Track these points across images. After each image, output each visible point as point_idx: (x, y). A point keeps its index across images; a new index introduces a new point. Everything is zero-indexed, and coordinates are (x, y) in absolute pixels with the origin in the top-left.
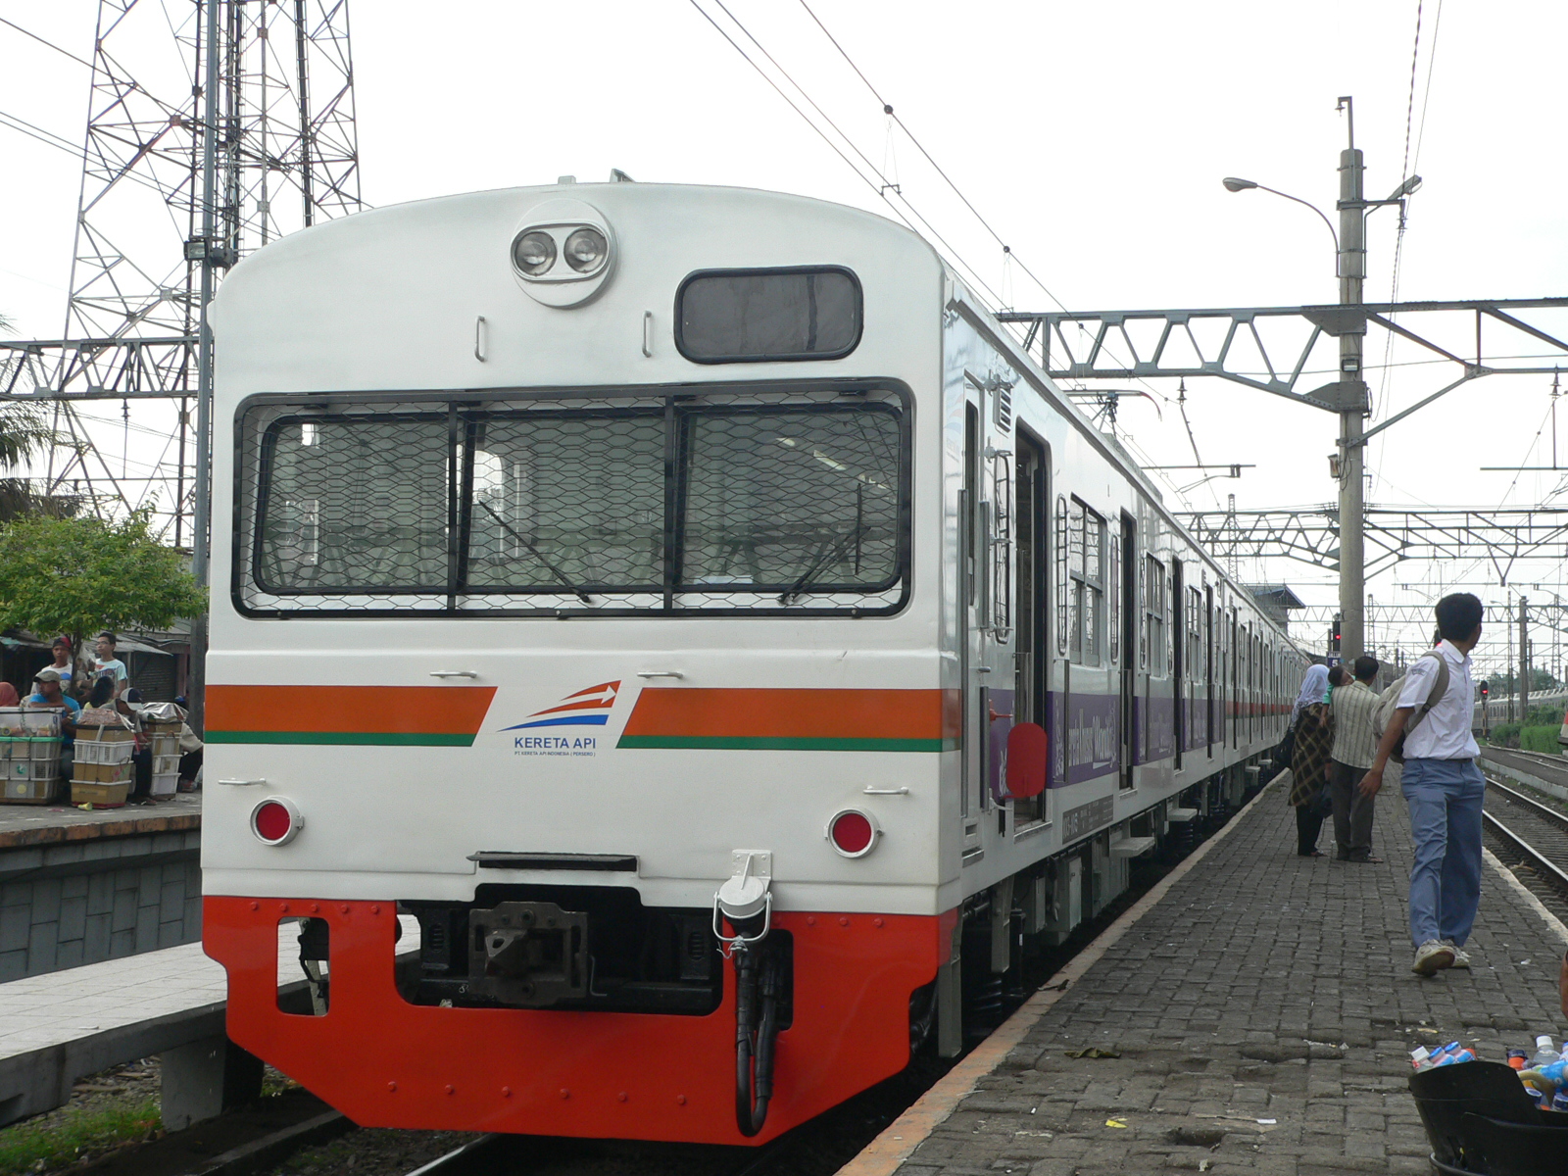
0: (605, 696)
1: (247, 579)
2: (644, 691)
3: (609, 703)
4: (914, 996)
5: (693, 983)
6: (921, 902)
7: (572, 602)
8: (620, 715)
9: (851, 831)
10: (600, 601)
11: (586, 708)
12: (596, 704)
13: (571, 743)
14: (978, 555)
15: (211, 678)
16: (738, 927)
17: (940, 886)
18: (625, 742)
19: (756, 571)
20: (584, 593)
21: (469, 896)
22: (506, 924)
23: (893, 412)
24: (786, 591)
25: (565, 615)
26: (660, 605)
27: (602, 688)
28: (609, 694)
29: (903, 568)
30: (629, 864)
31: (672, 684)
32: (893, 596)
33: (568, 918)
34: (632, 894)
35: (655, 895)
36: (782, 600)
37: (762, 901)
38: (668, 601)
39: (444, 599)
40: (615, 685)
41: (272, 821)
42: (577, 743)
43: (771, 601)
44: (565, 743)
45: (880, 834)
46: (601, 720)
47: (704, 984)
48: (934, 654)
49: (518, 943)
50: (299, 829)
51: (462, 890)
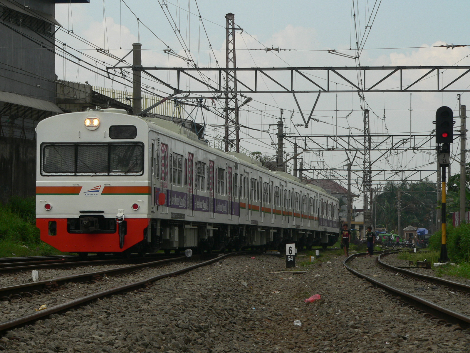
0: (99, 188)
1: (42, 170)
2: (105, 187)
3: (100, 189)
4: (144, 230)
5: (112, 229)
6: (145, 216)
7: (94, 174)
8: (101, 190)
9: (135, 206)
10: (98, 174)
11: (96, 189)
12: (98, 189)
13: (94, 194)
14: (154, 167)
15: (37, 185)
16: (119, 220)
17: (148, 214)
18: (102, 194)
19: (122, 169)
20: (95, 173)
21: (78, 217)
22: (85, 220)
23: (141, 147)
24: (126, 172)
25: (93, 176)
26: (107, 174)
27: (98, 186)
28: (99, 187)
29: (143, 169)
30: (102, 212)
31: (109, 186)
32: (141, 173)
33: (95, 219)
34: (103, 216)
35: (107, 216)
36: (125, 174)
37: (123, 216)
38: (108, 174)
39: (74, 173)
40: (100, 186)
41: (48, 206)
42: (95, 195)
43: (123, 174)
44: (93, 195)
45: (139, 207)
46: (98, 191)
47: (113, 229)
48: (147, 181)
49: (88, 222)
50: (52, 208)
51: (77, 216)
